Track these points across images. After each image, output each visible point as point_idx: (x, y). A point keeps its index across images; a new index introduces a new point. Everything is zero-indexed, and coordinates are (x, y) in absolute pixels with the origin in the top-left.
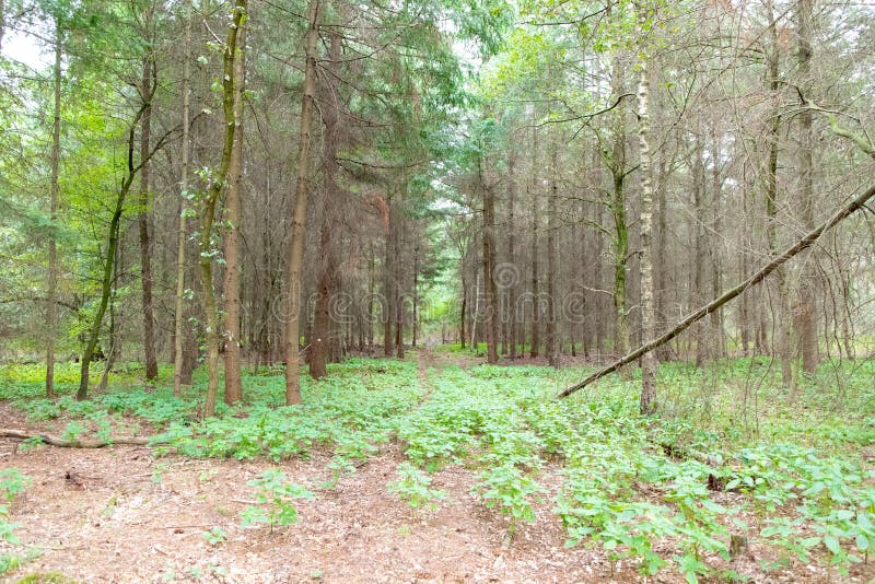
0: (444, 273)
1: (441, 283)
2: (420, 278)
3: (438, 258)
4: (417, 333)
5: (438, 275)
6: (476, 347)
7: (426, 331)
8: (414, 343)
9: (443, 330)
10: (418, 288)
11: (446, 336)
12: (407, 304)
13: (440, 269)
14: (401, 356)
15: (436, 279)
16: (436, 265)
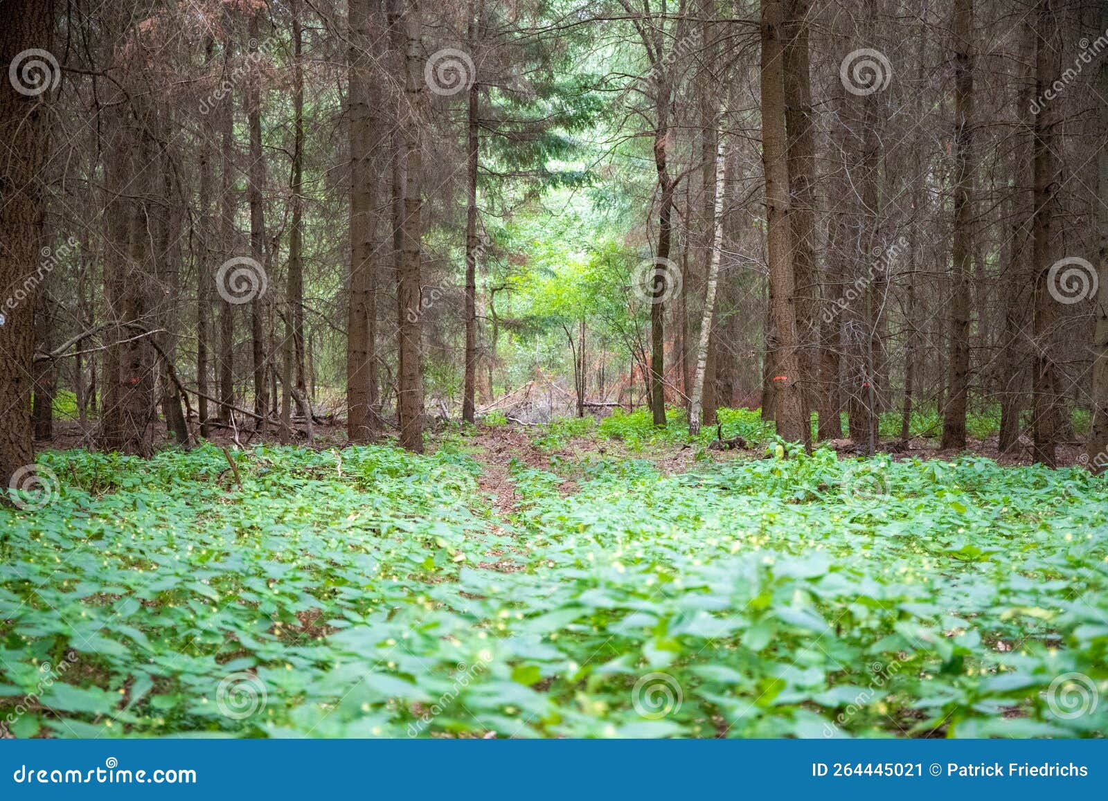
0: (582, 136)
1: (572, 180)
2: (490, 161)
3: (559, 79)
4: (483, 374)
5: (559, 147)
6: (709, 417)
7: (513, 370)
8: (468, 410)
9: (580, 364)
10: (481, 202)
11: (592, 388)
12: (441, 261)
13: (566, 122)
14: (412, 443)
15: (553, 165)
16: (548, 106)
